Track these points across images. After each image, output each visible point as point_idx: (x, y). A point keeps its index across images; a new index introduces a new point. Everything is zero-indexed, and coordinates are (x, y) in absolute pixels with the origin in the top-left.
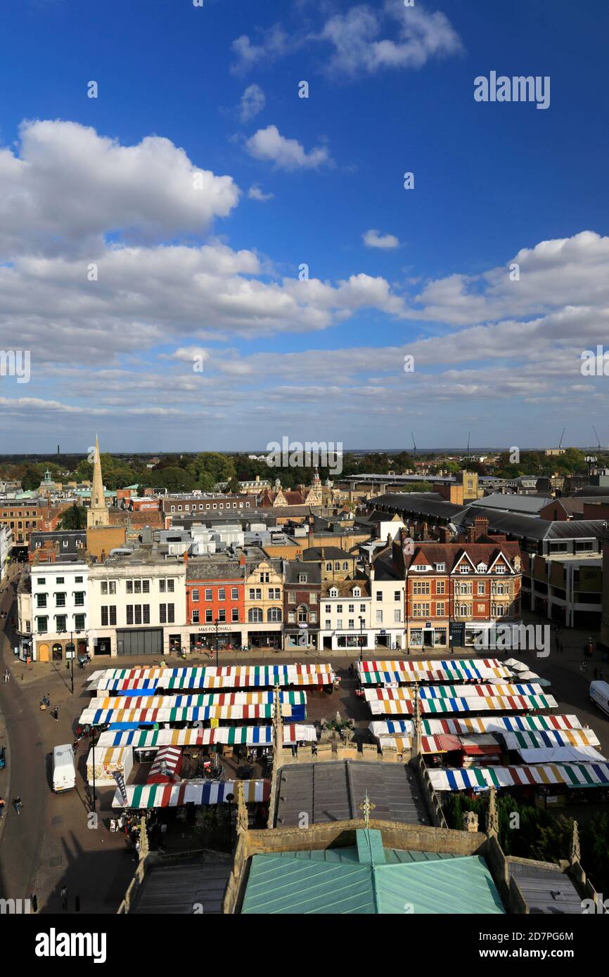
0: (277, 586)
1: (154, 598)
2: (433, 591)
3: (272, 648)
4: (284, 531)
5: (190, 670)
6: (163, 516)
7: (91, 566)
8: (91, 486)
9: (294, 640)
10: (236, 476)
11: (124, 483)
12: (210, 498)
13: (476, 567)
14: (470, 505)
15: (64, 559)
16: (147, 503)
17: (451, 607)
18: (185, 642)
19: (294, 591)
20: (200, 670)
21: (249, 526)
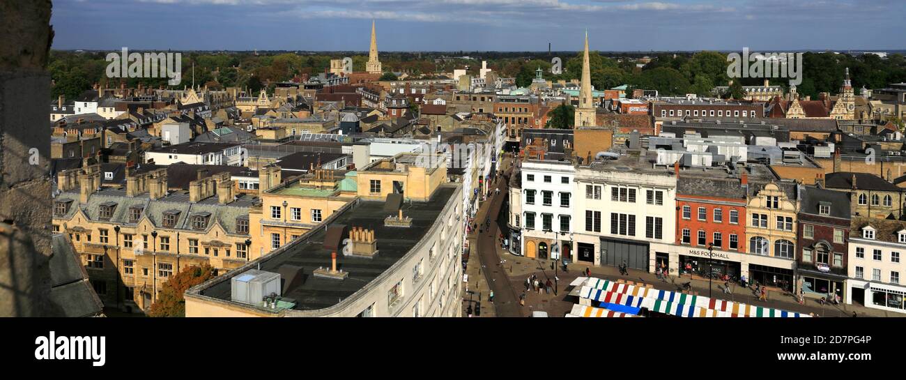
0: (789, 215)
1: (641, 209)
3: (780, 289)
4: (799, 148)
5: (678, 296)
6: (653, 121)
7: (577, 167)
8: (580, 85)
9: (810, 285)
11: (612, 83)
12: (706, 104)
15: (552, 157)
16: (636, 105)
18: (674, 264)
19: (812, 223)
20: (689, 298)
21: (754, 140)
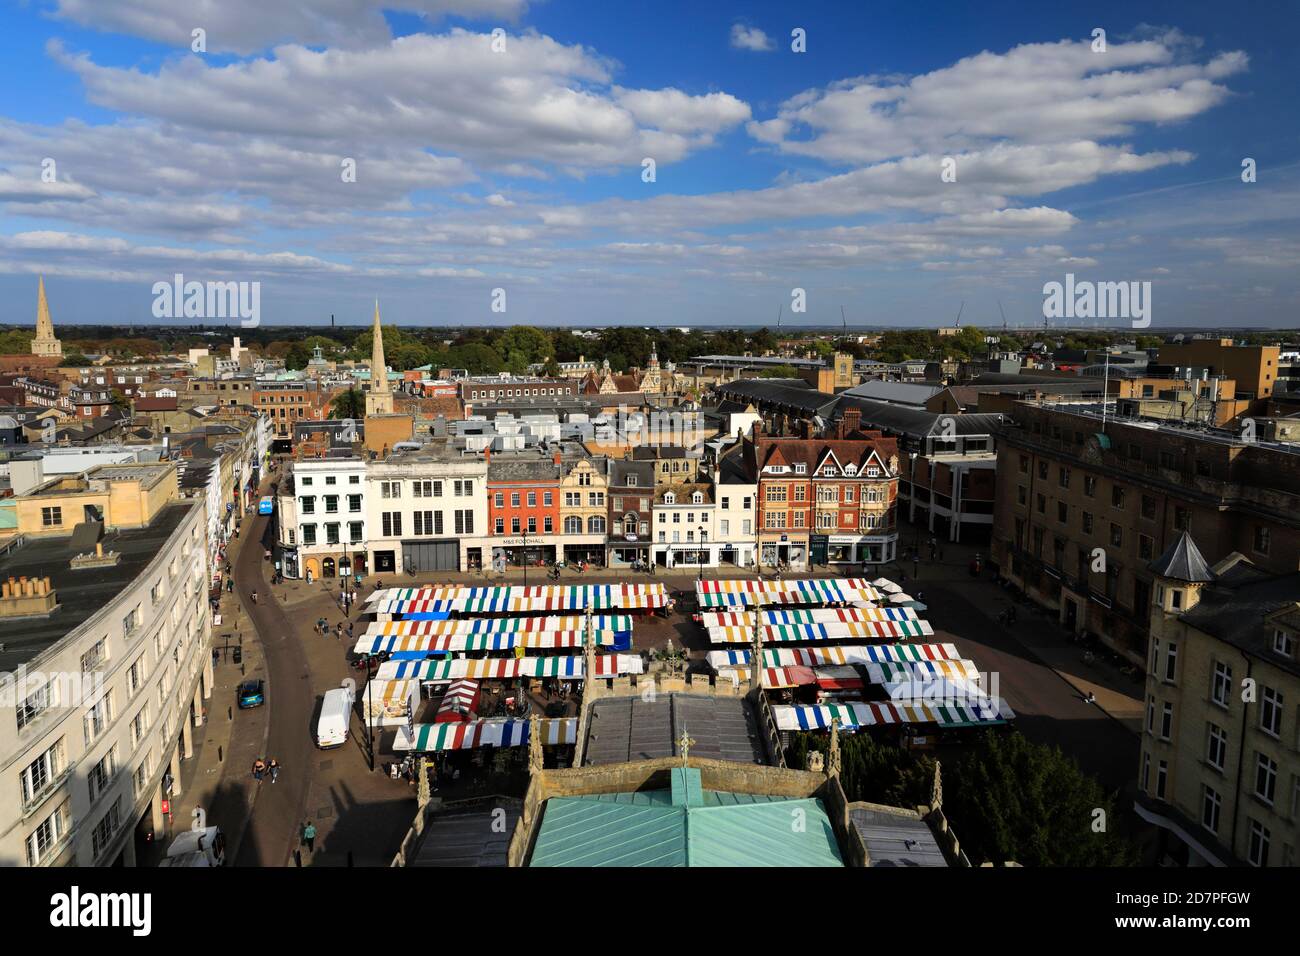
0: (601, 490)
1: (448, 503)
2: (791, 498)
5: (491, 591)
6: (463, 405)
7: (369, 463)
8: (371, 366)
9: (620, 556)
10: (555, 356)
11: (413, 363)
12: (521, 383)
13: (844, 469)
14: (842, 394)
15: (337, 454)
16: (442, 387)
17: (811, 517)
18: (487, 557)
19: (622, 496)
20: (503, 590)
21: (568, 417)
